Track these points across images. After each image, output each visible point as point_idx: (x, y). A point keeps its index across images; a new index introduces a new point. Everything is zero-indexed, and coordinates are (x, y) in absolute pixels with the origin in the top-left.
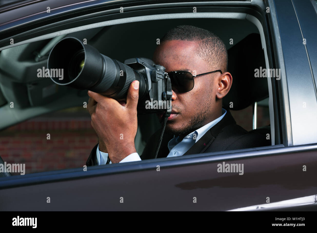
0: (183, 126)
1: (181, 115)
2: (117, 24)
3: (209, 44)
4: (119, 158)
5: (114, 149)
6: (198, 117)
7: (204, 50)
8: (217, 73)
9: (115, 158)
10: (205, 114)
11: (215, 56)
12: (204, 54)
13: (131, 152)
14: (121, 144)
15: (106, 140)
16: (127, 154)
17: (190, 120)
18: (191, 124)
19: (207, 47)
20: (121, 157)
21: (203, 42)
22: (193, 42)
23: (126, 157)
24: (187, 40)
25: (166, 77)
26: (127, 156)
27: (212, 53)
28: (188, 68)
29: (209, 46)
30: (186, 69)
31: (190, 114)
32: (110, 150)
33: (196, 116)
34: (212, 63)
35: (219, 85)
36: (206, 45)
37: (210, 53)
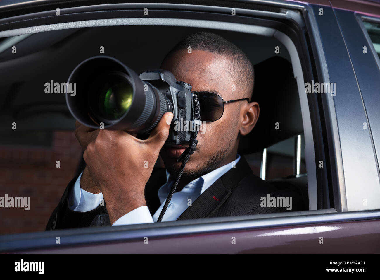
0: (198, 166)
1: (199, 152)
2: (110, 25)
3: (241, 62)
4: (122, 210)
5: (115, 198)
6: (217, 156)
7: (236, 69)
8: (244, 101)
9: (116, 210)
10: (225, 153)
11: (246, 79)
12: (236, 74)
13: (139, 205)
14: (126, 192)
15: (105, 183)
16: (133, 207)
17: (208, 160)
18: (207, 164)
19: (239, 67)
20: (125, 211)
21: (235, 59)
22: (224, 57)
23: (132, 210)
24: (217, 53)
25: (196, 100)
26: (134, 209)
27: (244, 75)
28: (217, 90)
29: (241, 65)
30: (215, 91)
31: (209, 152)
32: (109, 197)
33: (215, 155)
34: (241, 88)
35: (244, 117)
36: (238, 64)
37: (242, 75)
